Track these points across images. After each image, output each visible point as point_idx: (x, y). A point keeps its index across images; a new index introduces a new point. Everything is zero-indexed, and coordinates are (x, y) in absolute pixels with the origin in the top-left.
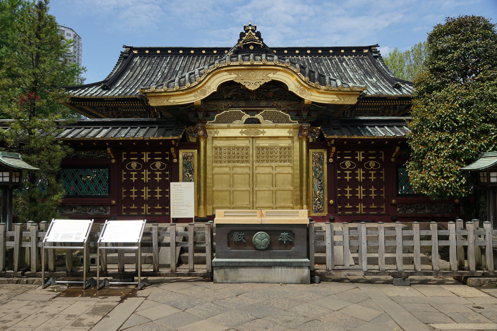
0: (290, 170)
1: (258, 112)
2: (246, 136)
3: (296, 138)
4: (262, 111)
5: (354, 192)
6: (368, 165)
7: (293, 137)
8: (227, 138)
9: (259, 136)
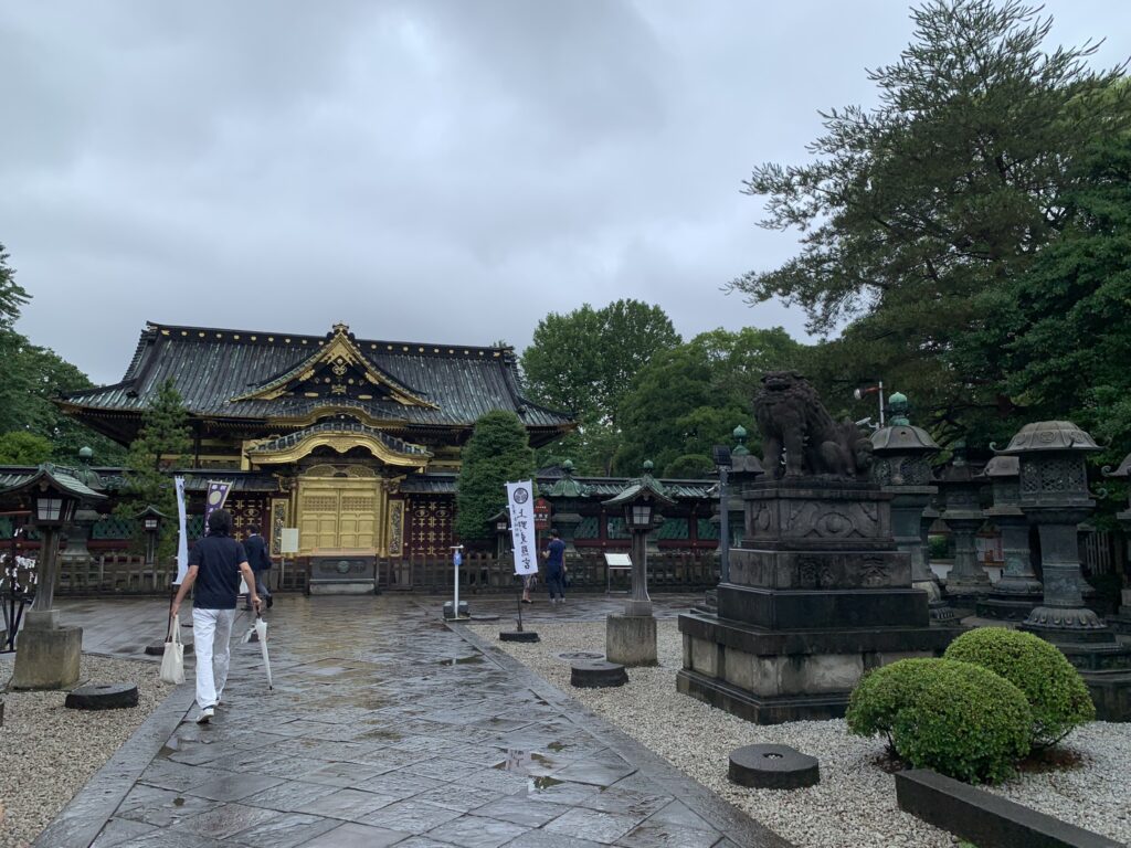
0: (372, 518)
1: (345, 468)
2: (334, 487)
3: (378, 491)
4: (349, 467)
5: (426, 536)
6: (439, 514)
7: (376, 490)
8: (318, 489)
9: (346, 488)
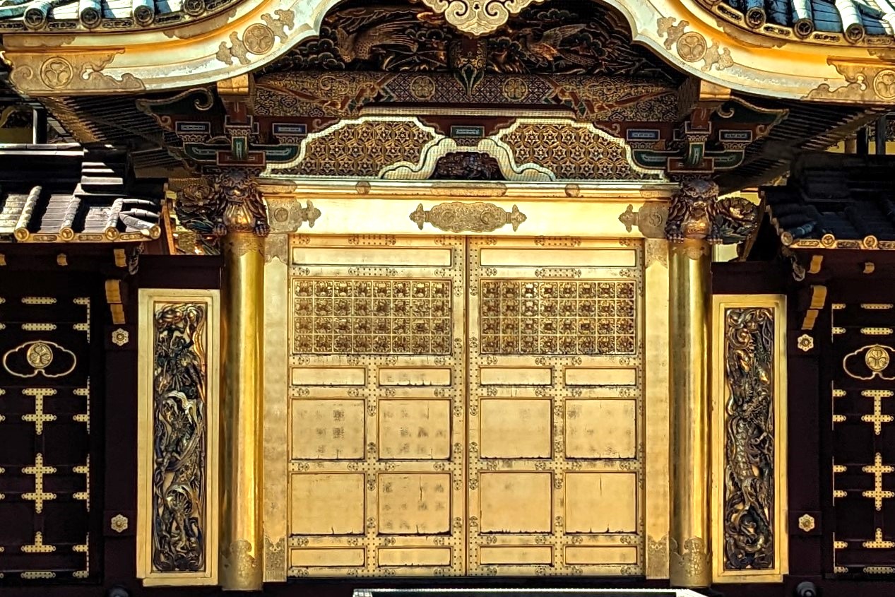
0: (627, 384)
1: (489, 125)
2: (438, 231)
3: (655, 244)
4: (508, 121)
7: (642, 240)
8: (355, 238)
9: (497, 232)
